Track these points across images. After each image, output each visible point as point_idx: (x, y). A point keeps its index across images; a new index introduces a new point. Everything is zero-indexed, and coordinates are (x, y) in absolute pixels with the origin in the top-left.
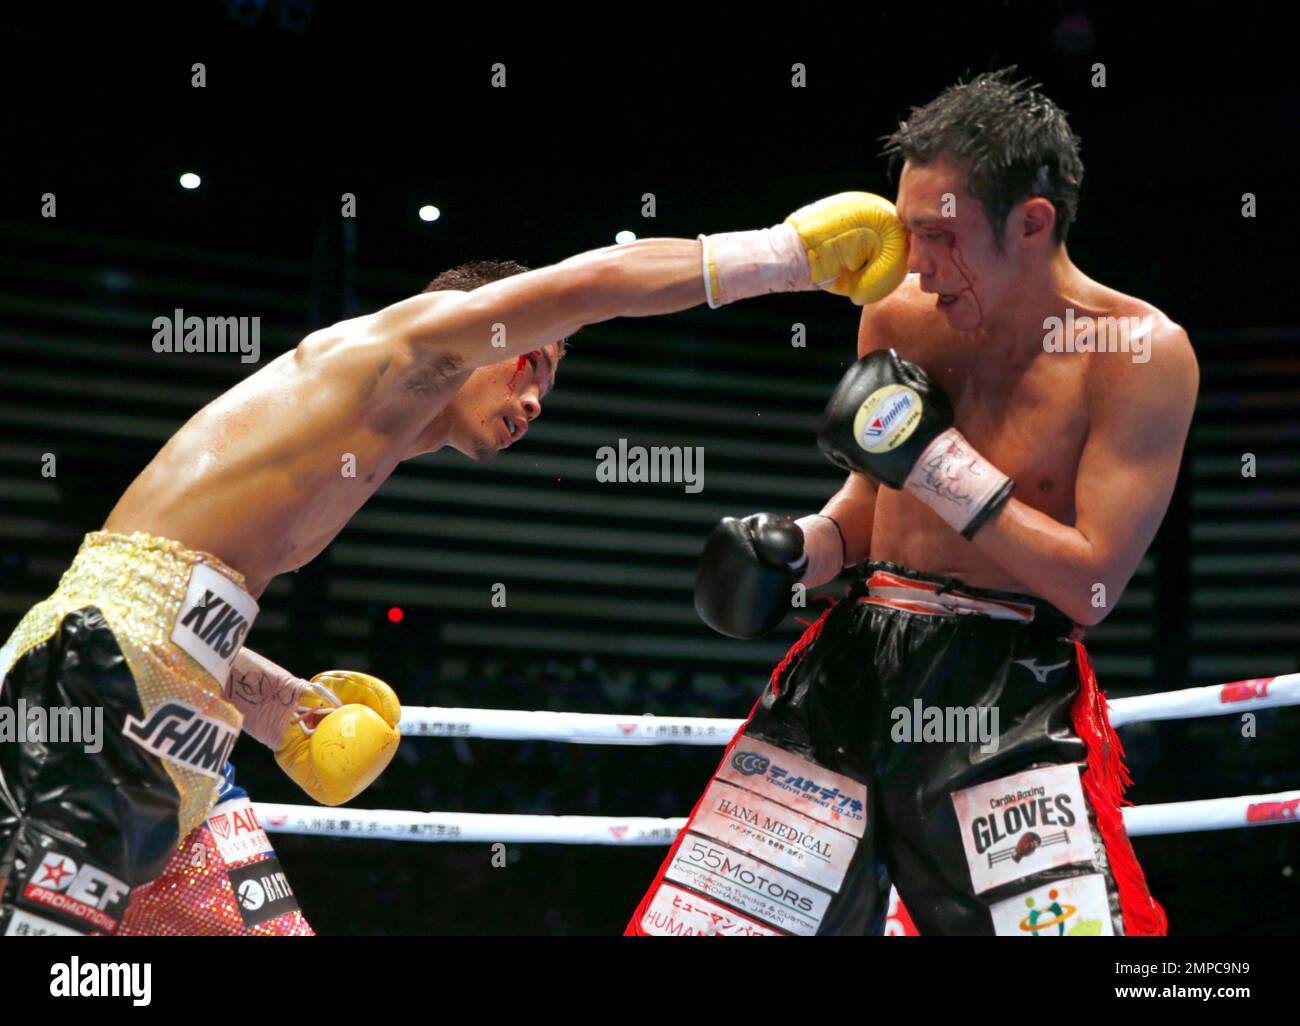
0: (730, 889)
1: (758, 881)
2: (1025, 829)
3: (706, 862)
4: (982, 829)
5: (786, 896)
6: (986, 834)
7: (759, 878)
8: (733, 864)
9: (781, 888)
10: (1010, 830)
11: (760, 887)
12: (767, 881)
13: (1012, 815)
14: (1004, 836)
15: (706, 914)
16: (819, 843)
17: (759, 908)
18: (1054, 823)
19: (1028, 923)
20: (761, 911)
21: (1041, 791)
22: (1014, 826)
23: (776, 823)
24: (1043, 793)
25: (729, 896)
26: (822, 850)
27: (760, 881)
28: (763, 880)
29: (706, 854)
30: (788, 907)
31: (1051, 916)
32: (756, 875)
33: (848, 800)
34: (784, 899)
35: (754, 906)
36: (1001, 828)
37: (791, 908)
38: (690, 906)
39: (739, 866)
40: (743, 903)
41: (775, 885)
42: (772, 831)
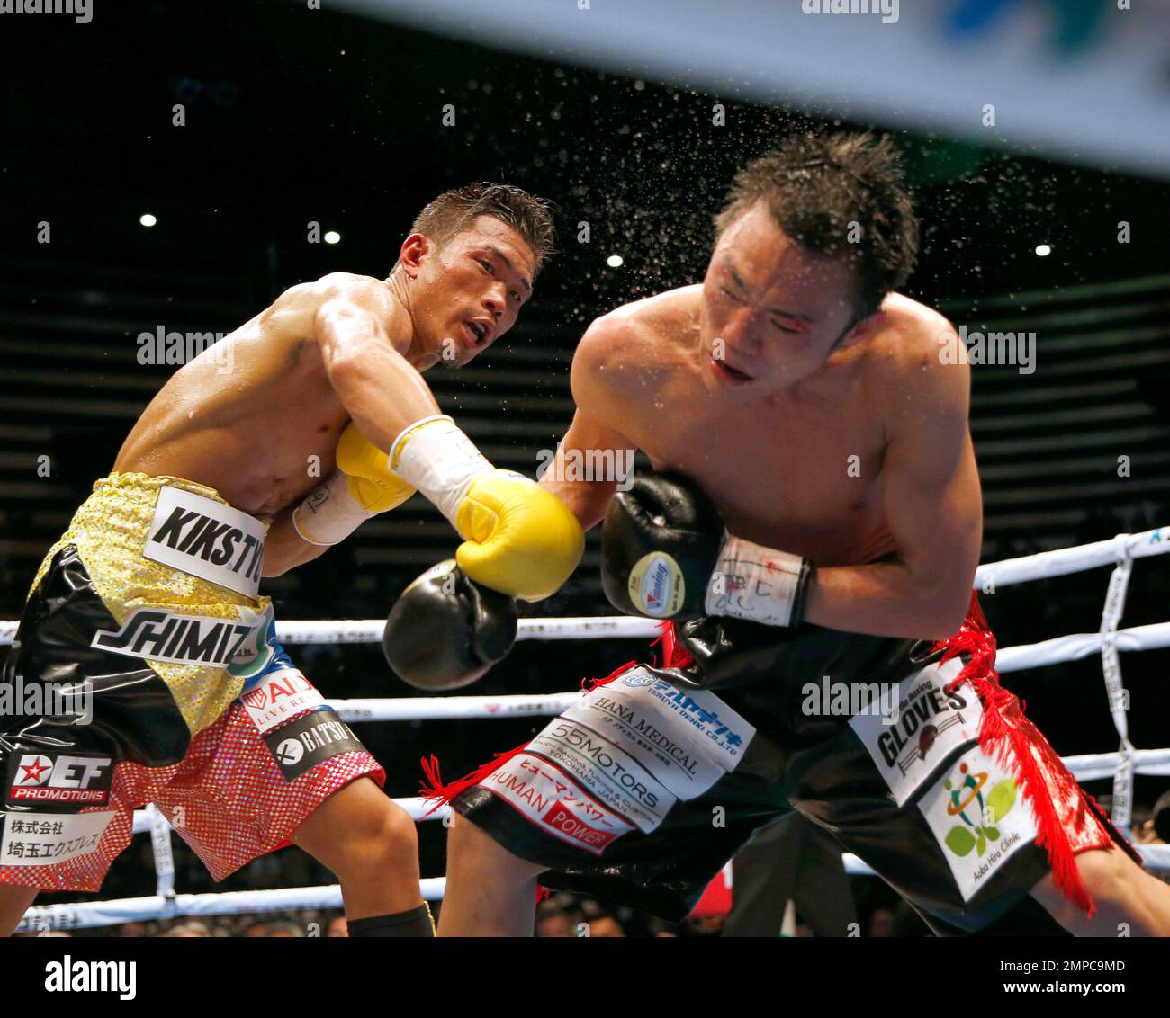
0: (584, 767)
1: (614, 767)
2: (922, 725)
3: (567, 739)
4: (887, 743)
5: (636, 788)
6: (892, 747)
7: (617, 764)
8: (594, 746)
9: (634, 781)
10: (910, 733)
11: (614, 774)
12: (624, 770)
13: (908, 718)
14: (906, 741)
15: (551, 780)
16: (688, 757)
17: (607, 793)
18: (947, 709)
19: (953, 806)
20: (607, 796)
21: (929, 685)
22: (912, 727)
23: (649, 727)
24: (931, 686)
25: (581, 773)
26: (689, 764)
27: (617, 767)
28: (620, 768)
29: (569, 733)
30: (634, 799)
31: (968, 790)
32: (614, 761)
33: (725, 729)
34: (633, 790)
35: (603, 789)
36: (903, 734)
37: (636, 800)
38: (538, 769)
39: (600, 749)
40: (593, 784)
41: (628, 775)
42: (644, 733)
